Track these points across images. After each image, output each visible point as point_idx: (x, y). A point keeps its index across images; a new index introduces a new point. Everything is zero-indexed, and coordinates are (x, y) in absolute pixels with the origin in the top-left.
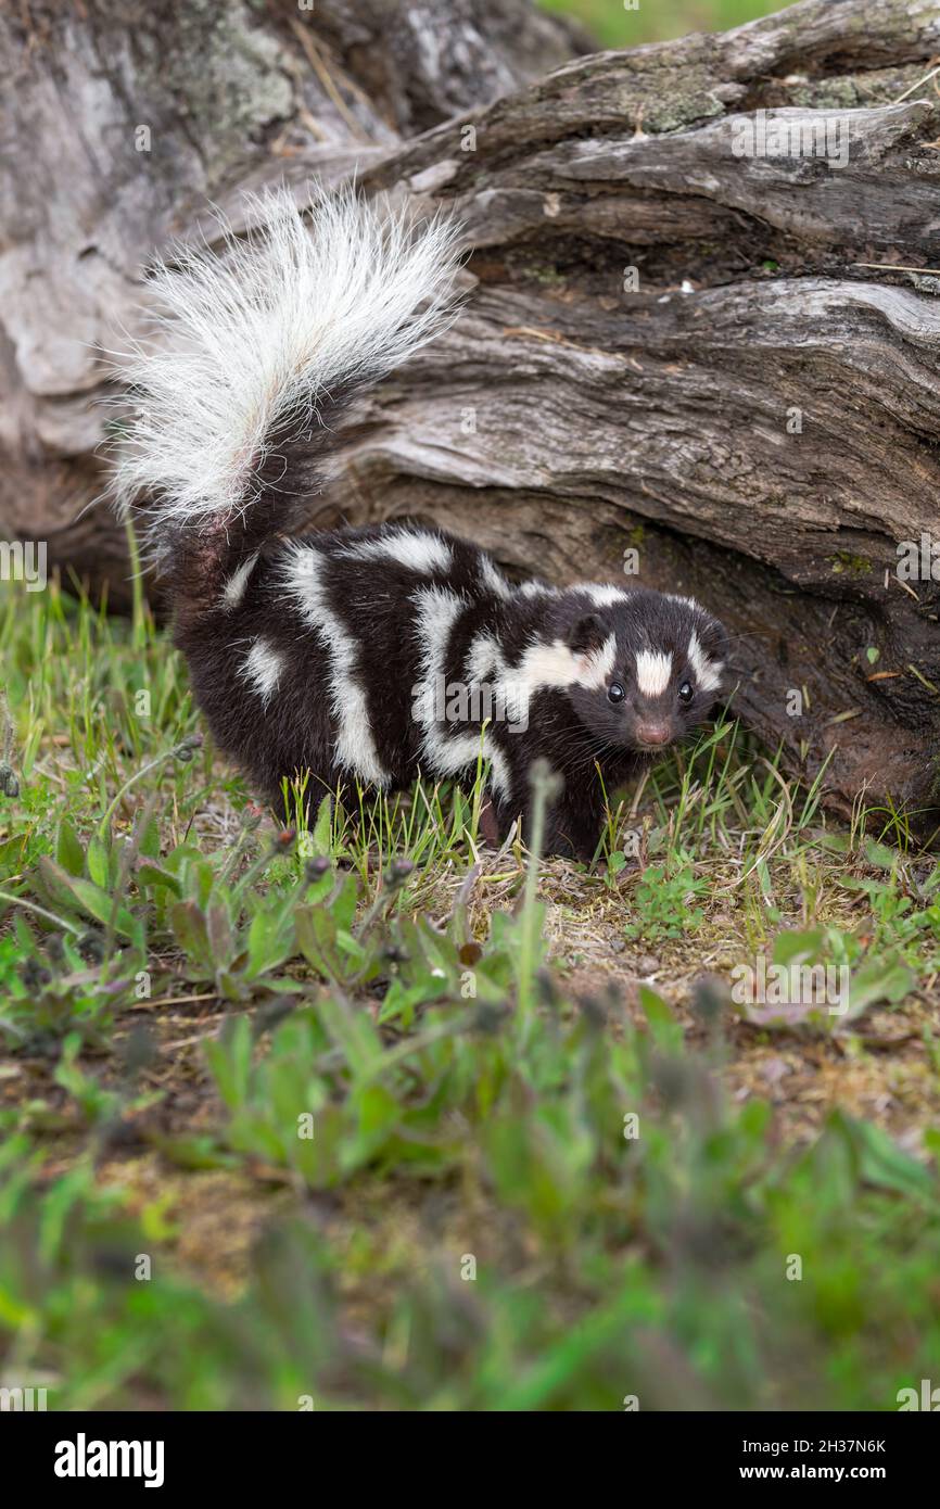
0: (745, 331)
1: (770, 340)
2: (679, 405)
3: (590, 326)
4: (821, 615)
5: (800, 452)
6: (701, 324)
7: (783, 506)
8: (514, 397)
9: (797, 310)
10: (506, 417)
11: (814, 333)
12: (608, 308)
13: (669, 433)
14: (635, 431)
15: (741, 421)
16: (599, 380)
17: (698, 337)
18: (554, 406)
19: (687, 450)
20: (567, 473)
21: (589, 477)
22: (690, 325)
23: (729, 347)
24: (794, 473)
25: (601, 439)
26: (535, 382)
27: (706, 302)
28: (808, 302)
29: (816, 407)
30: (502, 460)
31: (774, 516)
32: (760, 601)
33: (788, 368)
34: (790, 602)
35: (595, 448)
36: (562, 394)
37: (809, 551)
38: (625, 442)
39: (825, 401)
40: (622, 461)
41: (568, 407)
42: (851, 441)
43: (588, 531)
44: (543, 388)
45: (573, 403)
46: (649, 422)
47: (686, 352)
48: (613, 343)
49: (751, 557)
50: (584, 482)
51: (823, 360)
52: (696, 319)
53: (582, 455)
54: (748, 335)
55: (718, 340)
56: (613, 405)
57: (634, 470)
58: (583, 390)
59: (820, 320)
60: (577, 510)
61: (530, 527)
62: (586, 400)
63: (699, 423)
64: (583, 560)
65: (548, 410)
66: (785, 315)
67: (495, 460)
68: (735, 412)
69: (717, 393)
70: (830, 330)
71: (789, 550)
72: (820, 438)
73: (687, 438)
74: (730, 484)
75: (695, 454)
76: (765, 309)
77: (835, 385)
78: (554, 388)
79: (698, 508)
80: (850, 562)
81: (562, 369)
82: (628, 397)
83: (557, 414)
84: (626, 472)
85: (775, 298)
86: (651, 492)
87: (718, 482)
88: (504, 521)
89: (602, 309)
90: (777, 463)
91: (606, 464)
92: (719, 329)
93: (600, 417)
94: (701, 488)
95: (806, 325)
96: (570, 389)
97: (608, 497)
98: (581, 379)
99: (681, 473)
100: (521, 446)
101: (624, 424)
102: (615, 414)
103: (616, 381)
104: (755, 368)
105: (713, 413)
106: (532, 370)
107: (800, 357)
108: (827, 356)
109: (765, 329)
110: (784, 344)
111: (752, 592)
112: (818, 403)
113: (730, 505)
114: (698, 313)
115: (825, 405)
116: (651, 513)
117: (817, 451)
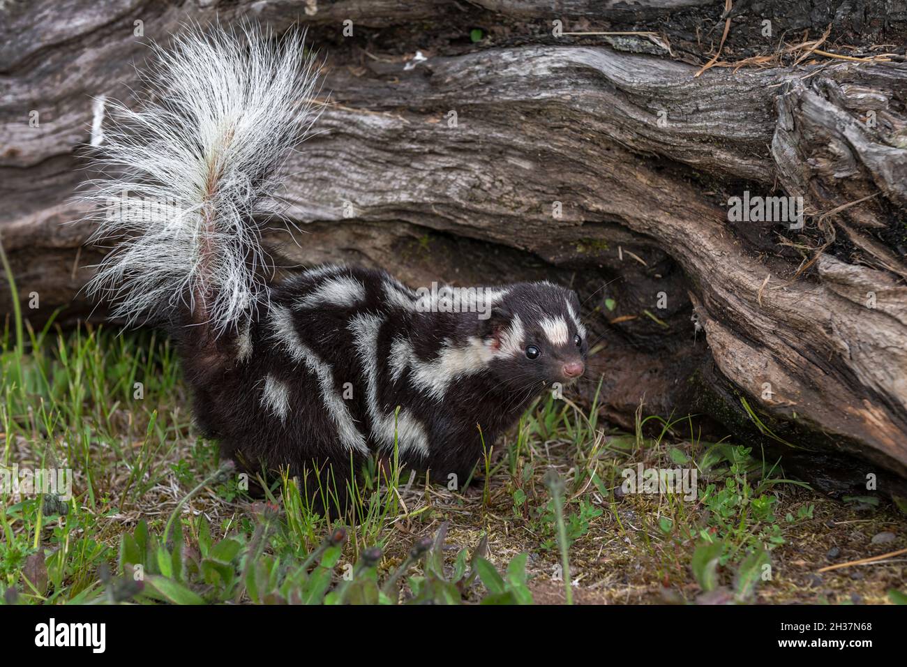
0: (487, 89)
1: (510, 96)
2: (447, 148)
3: (355, 92)
4: (563, 279)
5: (547, 173)
6: (452, 87)
7: (541, 212)
8: (314, 152)
9: (527, 72)
10: (313, 168)
11: (545, 88)
12: (358, 75)
13: (445, 169)
14: (417, 170)
15: (497, 155)
16: (384, 136)
17: (450, 97)
18: (349, 157)
19: (462, 180)
20: (374, 206)
21: (391, 207)
22: (442, 89)
23: (477, 102)
24: (545, 189)
25: (393, 178)
26: (328, 139)
27: (453, 72)
28: (535, 65)
29: (557, 141)
30: (320, 201)
31: (535, 220)
32: (513, 273)
33: (527, 114)
34: (536, 272)
35: (391, 186)
36: (354, 147)
37: (558, 240)
38: (413, 179)
39: (561, 135)
40: (415, 194)
41: (361, 157)
42: (587, 163)
43: (388, 242)
44: (337, 144)
45: (364, 153)
46: (429, 162)
47: (441, 107)
48: (379, 104)
49: (516, 249)
50: (388, 211)
51: (555, 107)
52: (447, 84)
53: (382, 192)
54: (491, 93)
55: (466, 98)
56: (397, 153)
57: (426, 199)
58: (370, 143)
59: (547, 78)
60: (379, 229)
61: (346, 245)
62: (374, 151)
63: (465, 160)
64: (386, 263)
65: (345, 160)
66: (518, 76)
67: (315, 202)
68: (493, 150)
69: (477, 137)
70: (556, 85)
71: (545, 241)
72: (563, 163)
73: (459, 171)
74: (499, 201)
75: (467, 182)
76: (502, 73)
77: (568, 124)
78: (345, 142)
79: (476, 220)
80: (590, 244)
81: (350, 130)
82: (408, 146)
83: (353, 163)
84: (420, 201)
85: (507, 65)
86: (441, 213)
87: (491, 201)
88: (324, 243)
89: (354, 76)
90: (530, 182)
91: (404, 197)
92: (466, 90)
93: (388, 162)
94: (479, 207)
95: (536, 83)
96: (358, 143)
97: (405, 219)
98: (368, 136)
99: (461, 198)
100: (331, 189)
101: (408, 166)
102: (400, 159)
103: (396, 136)
104: (501, 115)
105: (476, 152)
106: (325, 132)
107: (536, 106)
108: (559, 104)
109: (504, 87)
110: (523, 97)
111: (506, 267)
112: (556, 138)
113: (501, 216)
114: (448, 80)
115: (563, 139)
116: (438, 226)
117: (560, 172)
